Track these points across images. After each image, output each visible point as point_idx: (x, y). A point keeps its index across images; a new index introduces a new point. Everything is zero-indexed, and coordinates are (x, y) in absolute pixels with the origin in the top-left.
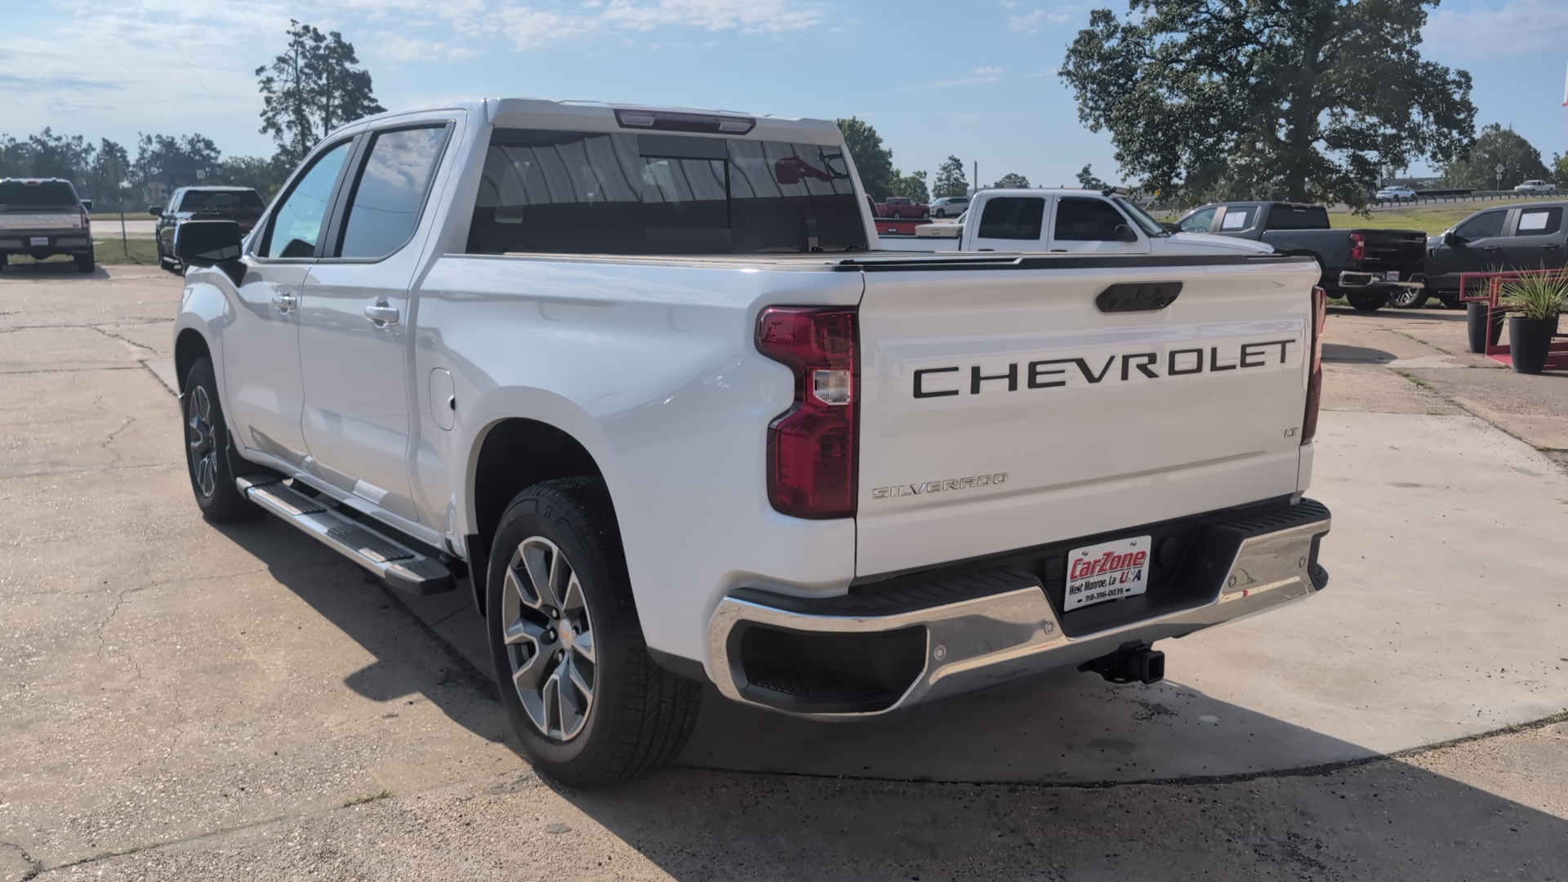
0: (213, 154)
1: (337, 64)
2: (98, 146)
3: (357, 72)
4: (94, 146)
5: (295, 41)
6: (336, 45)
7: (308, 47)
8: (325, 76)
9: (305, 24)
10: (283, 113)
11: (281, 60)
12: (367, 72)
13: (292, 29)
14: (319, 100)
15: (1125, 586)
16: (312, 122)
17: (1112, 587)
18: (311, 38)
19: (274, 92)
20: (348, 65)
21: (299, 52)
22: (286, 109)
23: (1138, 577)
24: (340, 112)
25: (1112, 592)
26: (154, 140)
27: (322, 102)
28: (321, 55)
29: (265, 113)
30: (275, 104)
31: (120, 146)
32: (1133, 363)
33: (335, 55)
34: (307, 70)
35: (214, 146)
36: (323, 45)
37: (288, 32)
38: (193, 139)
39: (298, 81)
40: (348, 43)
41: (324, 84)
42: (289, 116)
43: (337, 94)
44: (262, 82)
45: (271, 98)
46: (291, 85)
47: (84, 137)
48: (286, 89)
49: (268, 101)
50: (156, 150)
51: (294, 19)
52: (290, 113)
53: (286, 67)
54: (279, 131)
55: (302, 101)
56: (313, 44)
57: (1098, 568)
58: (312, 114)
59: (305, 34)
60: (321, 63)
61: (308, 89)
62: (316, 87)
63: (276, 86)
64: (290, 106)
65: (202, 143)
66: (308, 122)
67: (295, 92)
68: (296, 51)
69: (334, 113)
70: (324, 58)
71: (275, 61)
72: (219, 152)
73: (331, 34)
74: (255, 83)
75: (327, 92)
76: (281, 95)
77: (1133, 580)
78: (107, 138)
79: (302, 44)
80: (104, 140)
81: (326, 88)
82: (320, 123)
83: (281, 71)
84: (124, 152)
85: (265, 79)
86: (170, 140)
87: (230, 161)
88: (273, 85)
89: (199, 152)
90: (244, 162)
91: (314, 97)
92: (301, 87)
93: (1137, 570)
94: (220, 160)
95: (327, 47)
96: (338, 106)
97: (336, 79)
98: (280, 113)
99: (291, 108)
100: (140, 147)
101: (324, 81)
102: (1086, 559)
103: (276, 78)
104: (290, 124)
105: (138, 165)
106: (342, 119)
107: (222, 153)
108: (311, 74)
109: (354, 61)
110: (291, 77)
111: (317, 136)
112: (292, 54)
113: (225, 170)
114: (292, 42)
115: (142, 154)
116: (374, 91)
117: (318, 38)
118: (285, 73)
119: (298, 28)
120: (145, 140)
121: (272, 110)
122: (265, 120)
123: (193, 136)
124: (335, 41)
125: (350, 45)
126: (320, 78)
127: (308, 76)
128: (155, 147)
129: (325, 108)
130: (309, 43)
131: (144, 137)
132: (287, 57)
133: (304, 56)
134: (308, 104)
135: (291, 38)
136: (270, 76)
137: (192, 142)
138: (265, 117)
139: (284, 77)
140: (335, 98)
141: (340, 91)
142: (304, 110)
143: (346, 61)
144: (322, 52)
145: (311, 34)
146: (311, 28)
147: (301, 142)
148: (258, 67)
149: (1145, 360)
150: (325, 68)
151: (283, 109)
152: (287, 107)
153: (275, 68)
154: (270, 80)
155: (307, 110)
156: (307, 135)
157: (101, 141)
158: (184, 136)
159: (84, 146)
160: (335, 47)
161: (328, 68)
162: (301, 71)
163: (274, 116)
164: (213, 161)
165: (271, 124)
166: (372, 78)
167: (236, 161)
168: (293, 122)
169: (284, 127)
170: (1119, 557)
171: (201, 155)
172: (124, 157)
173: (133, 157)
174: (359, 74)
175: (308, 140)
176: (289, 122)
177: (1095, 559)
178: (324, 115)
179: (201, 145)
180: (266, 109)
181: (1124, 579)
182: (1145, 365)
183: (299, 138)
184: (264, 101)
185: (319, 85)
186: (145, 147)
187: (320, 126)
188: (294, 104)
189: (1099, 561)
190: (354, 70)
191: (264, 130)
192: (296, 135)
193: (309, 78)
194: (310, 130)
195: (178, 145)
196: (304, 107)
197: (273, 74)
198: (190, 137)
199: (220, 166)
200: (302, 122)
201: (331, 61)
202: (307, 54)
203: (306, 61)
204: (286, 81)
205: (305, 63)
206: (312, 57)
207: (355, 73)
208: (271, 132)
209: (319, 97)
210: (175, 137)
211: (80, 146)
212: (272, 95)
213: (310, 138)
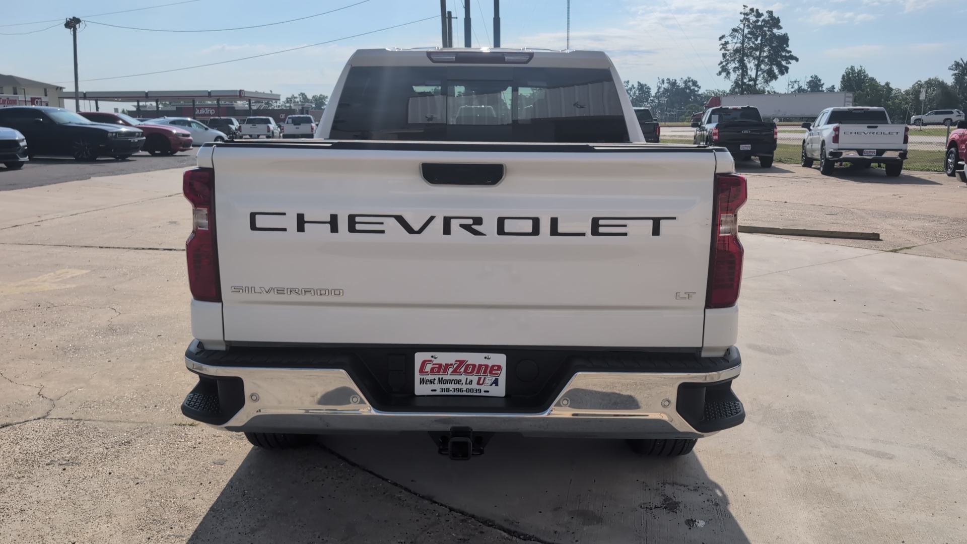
0: (696, 89)
1: (768, 30)
2: (636, 85)
3: (781, 34)
4: (635, 86)
5: (745, 18)
6: (769, 19)
7: (751, 21)
8: (759, 39)
9: (751, 7)
10: (732, 62)
11: (735, 30)
12: (787, 34)
13: (743, 11)
14: (755, 53)
15: (483, 388)
16: (749, 67)
17: (469, 387)
18: (754, 15)
19: (728, 50)
20: (775, 31)
21: (746, 24)
22: (734, 60)
23: (496, 382)
24: (766, 60)
25: (468, 390)
26: (665, 81)
27: (756, 54)
28: (759, 25)
29: (721, 63)
30: (728, 57)
31: (648, 86)
32: (455, 224)
33: (768, 25)
34: (749, 36)
35: (698, 84)
36: (761, 19)
37: (741, 13)
38: (686, 80)
39: (743, 43)
40: (776, 17)
41: (759, 44)
42: (736, 64)
43: (766, 49)
44: (722, 44)
45: (726, 54)
46: (739, 45)
47: (630, 82)
48: (735, 48)
49: (724, 55)
50: (666, 87)
51: (745, 5)
52: (736, 62)
53: (737, 34)
54: (728, 73)
55: (745, 55)
56: (754, 19)
57: (451, 370)
58: (749, 62)
59: (751, 13)
60: (758, 30)
61: (749, 47)
62: (753, 46)
63: (730, 47)
64: (737, 58)
65: (691, 82)
66: (746, 67)
67: (740, 49)
68: (744, 25)
69: (763, 61)
70: (761, 27)
71: (731, 31)
72: (700, 88)
73: (767, 12)
74: (718, 44)
75: (760, 48)
76: (732, 51)
77: (491, 385)
78: (640, 81)
79: (748, 20)
80: (639, 82)
81: (759, 46)
82: (754, 67)
83: (734, 37)
84: (650, 89)
85: (723, 43)
86: (674, 81)
87: (706, 92)
88: (728, 46)
89: (689, 88)
90: (714, 93)
91: (752, 51)
92: (745, 46)
93: (494, 378)
94: (700, 92)
95: (763, 20)
96: (766, 57)
97: (766, 41)
98: (730, 63)
99: (737, 59)
100: (658, 86)
101: (759, 41)
102: (435, 361)
103: (730, 42)
104: (735, 69)
105: (655, 97)
106: (768, 64)
107: (701, 88)
108: (751, 38)
109: (779, 28)
110: (740, 41)
111: (751, 75)
112: (742, 26)
113: (702, 98)
114: (742, 19)
115: (658, 90)
116: (789, 46)
117: (759, 15)
118: (736, 38)
119: (747, 10)
120: (661, 82)
121: (726, 61)
122: (721, 68)
123: (687, 78)
124: (769, 16)
125: (778, 17)
126: (757, 40)
127: (749, 39)
128: (666, 85)
129: (758, 58)
130: (752, 18)
131: (660, 80)
132: (738, 28)
133: (748, 26)
134: (747, 56)
135: (742, 17)
136: (727, 41)
137: (686, 82)
138: (721, 66)
139: (735, 40)
140: (764, 51)
141: (768, 47)
142: (745, 60)
143: (774, 28)
144: (760, 23)
145: (755, 13)
146: (755, 10)
147: (740, 80)
148: (721, 36)
149: (470, 222)
150: (760, 33)
151: (732, 60)
152: (735, 59)
153: (730, 35)
154: (727, 43)
155: (746, 60)
156: (744, 75)
157: (637, 83)
158: (681, 78)
159: (630, 86)
160: (768, 20)
161: (762, 33)
162: (746, 36)
163: (727, 64)
164: (696, 93)
165: (724, 69)
166: (789, 38)
167: (709, 93)
168: (737, 68)
169: (731, 71)
170: (474, 366)
171: (690, 89)
172: (649, 92)
173: (653, 92)
174: (782, 36)
175: (745, 78)
176: (735, 68)
177: (447, 363)
178: (756, 63)
179: (691, 84)
180: (722, 61)
181: (481, 382)
182: (470, 225)
183: (740, 77)
184: (721, 56)
185: (755, 44)
186: (660, 86)
187: (753, 69)
188: (739, 57)
189: (451, 365)
190: (779, 34)
191: (720, 73)
192: (738, 75)
193: (750, 40)
194: (747, 73)
195: (678, 84)
196: (745, 58)
197: (728, 39)
198: (685, 80)
199: (699, 95)
200: (743, 67)
201: (765, 29)
202: (751, 25)
203: (749, 30)
204: (736, 43)
205: (749, 31)
206: (753, 27)
207: (779, 35)
208: (724, 74)
209: (754, 52)
210: (677, 79)
211: (627, 86)
212: (727, 52)
213: (746, 77)
